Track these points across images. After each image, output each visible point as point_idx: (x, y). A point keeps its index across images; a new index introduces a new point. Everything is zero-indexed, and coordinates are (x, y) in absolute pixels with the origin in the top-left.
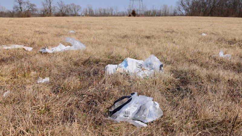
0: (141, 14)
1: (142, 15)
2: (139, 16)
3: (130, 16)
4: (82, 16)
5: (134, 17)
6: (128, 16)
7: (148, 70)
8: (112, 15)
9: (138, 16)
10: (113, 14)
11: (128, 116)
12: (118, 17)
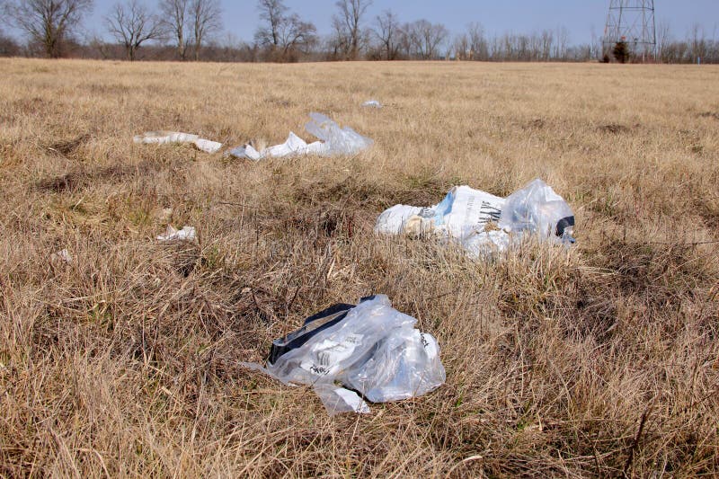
0: (646, 56)
1: (649, 59)
2: (637, 63)
3: (606, 60)
4: (451, 59)
5: (622, 65)
6: (601, 62)
7: (504, 230)
8: (546, 58)
9: (637, 60)
10: (552, 54)
11: (322, 370)
12: (567, 63)
